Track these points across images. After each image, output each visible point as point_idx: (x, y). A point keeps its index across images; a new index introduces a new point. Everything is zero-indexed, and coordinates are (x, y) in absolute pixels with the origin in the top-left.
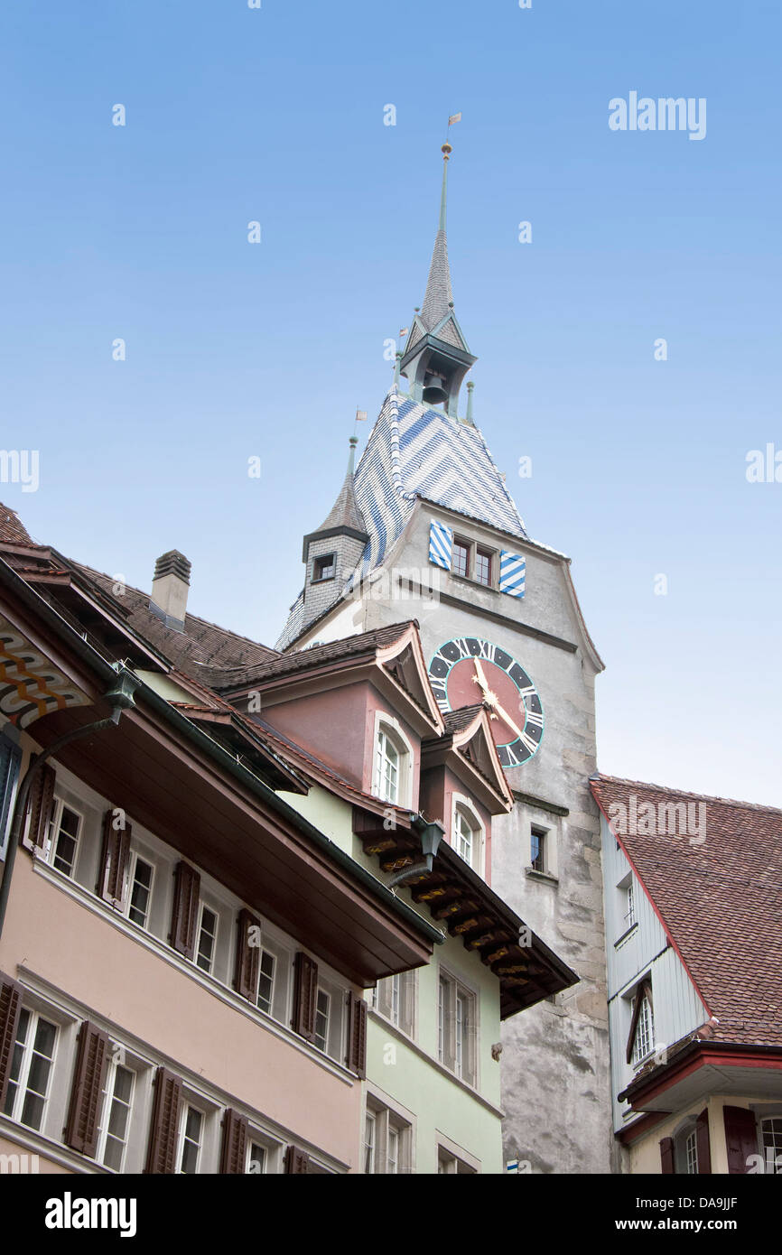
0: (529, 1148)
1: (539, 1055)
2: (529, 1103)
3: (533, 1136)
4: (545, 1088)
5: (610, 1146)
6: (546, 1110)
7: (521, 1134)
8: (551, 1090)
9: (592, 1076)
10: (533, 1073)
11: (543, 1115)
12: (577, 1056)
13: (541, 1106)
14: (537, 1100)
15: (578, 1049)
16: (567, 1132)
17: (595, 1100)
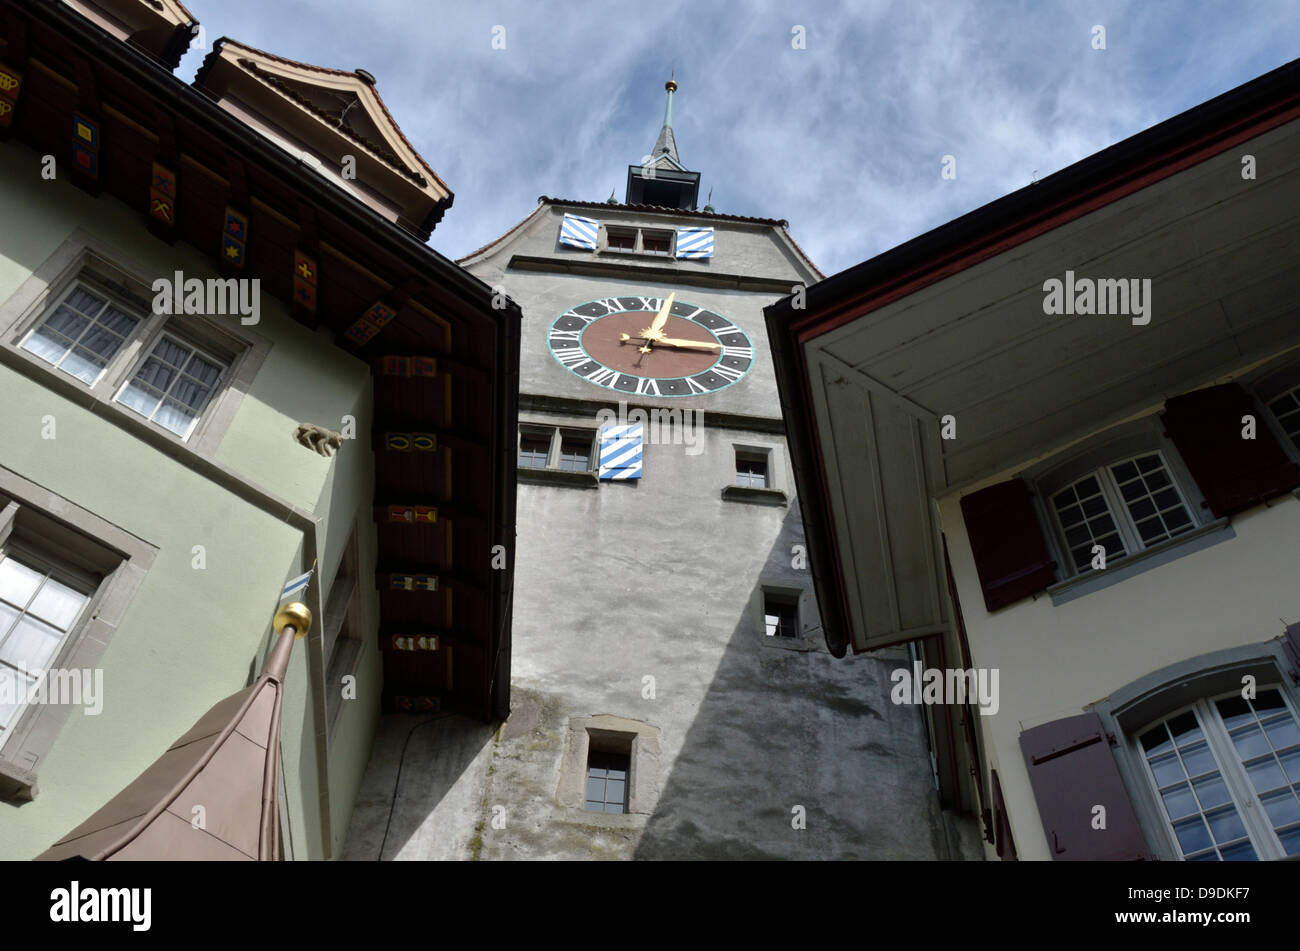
0: (728, 837)
1: (754, 703)
2: (728, 769)
3: (736, 816)
4: (767, 747)
5: (931, 820)
6: (769, 777)
7: (709, 815)
8: (781, 748)
9: (875, 722)
10: (739, 727)
11: (760, 783)
12: (842, 700)
13: (757, 772)
14: (748, 764)
15: (843, 690)
16: (822, 805)
17: (885, 754)
